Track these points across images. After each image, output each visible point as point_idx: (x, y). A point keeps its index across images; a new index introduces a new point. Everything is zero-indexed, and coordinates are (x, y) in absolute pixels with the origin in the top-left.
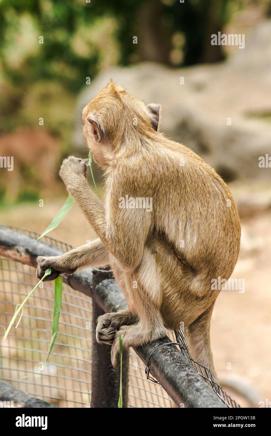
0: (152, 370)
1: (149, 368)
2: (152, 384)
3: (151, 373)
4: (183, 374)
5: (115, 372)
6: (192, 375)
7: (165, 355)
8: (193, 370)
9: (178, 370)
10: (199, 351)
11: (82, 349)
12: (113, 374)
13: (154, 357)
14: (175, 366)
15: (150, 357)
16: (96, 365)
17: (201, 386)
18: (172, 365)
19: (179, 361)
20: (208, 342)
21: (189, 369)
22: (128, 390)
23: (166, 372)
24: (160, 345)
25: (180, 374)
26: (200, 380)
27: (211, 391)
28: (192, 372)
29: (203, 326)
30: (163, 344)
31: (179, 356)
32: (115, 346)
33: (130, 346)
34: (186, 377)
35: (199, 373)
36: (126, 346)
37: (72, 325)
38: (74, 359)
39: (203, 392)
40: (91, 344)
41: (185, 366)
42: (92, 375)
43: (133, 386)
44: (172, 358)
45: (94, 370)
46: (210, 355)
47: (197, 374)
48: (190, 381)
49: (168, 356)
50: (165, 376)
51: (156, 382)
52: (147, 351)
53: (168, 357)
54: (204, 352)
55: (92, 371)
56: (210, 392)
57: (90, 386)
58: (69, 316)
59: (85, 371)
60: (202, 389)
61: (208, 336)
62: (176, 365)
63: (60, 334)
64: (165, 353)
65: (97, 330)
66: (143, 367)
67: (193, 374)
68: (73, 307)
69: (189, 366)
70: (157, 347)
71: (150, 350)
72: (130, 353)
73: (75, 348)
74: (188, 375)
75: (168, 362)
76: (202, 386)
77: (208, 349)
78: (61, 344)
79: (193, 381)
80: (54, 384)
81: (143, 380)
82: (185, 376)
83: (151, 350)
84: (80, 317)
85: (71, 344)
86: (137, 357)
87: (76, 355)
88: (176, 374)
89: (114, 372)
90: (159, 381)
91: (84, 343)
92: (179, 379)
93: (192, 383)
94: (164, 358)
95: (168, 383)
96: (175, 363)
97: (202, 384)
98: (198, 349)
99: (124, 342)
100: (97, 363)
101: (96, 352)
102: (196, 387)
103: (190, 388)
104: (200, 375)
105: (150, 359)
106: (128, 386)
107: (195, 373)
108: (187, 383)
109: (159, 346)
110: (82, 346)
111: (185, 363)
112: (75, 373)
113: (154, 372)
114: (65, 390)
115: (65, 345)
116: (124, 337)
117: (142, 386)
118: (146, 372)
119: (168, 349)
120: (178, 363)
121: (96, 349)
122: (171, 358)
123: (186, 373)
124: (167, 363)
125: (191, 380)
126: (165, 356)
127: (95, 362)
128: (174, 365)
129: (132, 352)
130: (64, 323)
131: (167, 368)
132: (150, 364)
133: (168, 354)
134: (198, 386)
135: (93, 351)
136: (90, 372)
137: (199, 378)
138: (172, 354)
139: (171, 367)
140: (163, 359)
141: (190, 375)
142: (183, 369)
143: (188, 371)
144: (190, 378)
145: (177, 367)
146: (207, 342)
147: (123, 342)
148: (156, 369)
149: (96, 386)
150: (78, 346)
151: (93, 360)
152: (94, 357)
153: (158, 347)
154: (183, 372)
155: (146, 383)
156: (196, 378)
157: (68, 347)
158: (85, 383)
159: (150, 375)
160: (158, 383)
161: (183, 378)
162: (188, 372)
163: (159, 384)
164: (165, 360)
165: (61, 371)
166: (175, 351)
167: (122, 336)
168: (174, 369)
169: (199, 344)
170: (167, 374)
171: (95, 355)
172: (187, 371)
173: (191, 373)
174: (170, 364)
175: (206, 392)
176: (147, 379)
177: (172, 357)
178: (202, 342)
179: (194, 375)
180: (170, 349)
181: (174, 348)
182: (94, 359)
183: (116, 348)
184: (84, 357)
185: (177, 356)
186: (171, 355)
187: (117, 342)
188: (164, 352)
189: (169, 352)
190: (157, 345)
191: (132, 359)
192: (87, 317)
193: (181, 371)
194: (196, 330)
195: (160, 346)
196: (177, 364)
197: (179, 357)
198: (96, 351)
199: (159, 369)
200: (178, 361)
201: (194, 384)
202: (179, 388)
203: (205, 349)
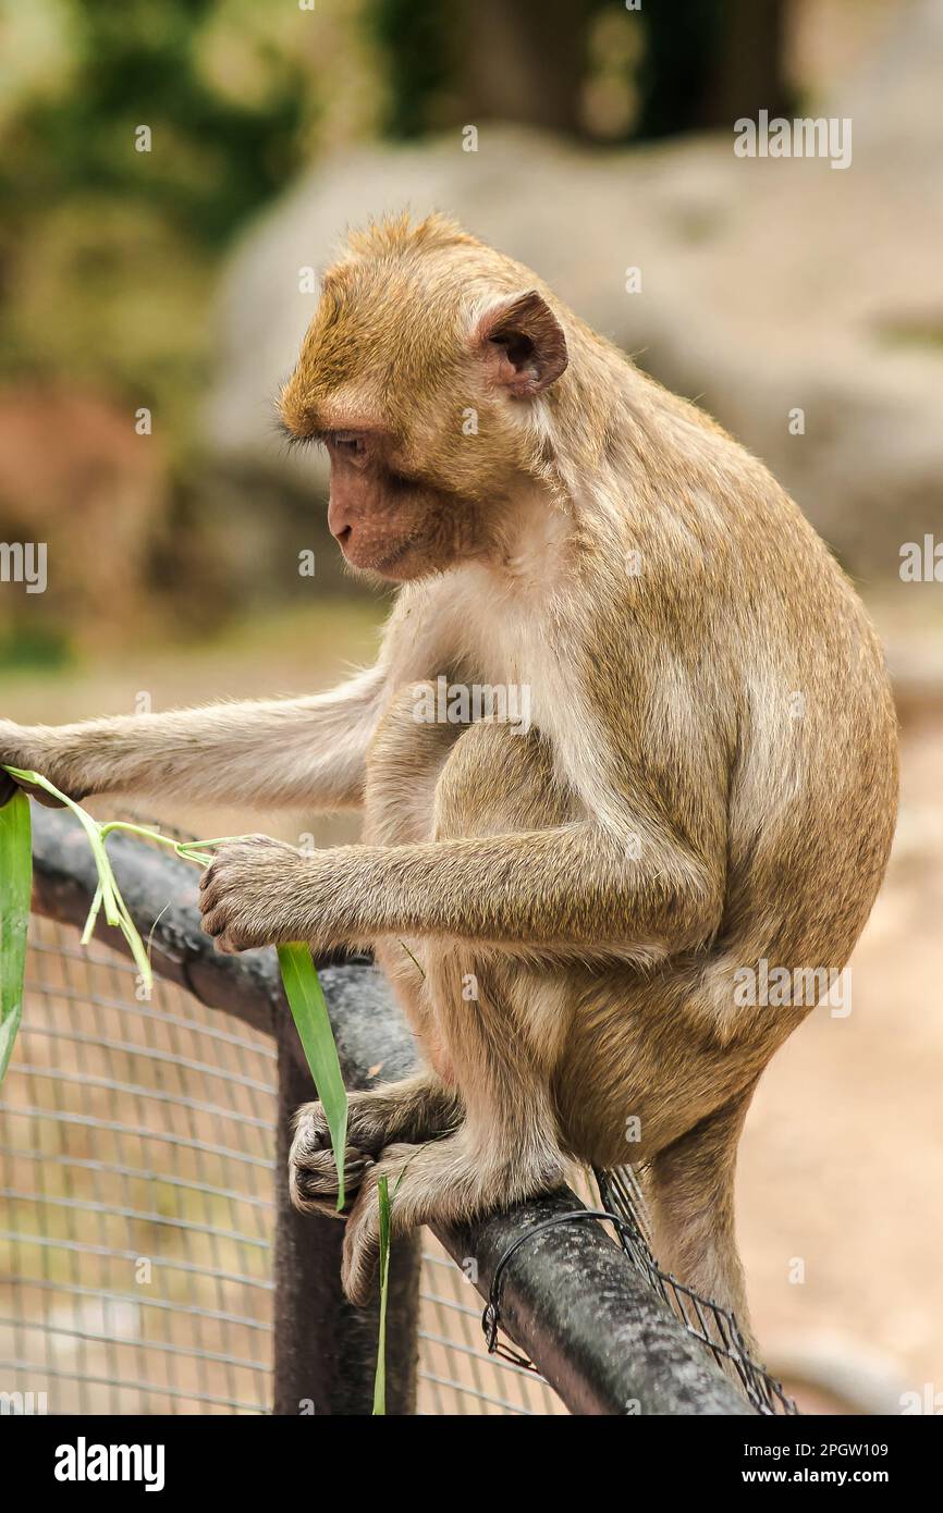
0: (510, 1316)
1: (497, 1310)
2: (510, 1373)
3: (503, 1328)
4: (629, 1333)
5: (365, 1324)
6: (663, 1337)
7: (559, 1259)
8: (666, 1319)
9: (609, 1316)
10: (691, 1256)
11: (240, 1236)
12: (360, 1335)
13: (517, 1267)
14: (598, 1302)
15: (503, 1266)
16: (291, 1297)
17: (698, 1380)
18: (588, 1299)
19: (614, 1284)
20: (728, 1224)
21: (652, 1312)
22: (414, 1396)
23: (564, 1323)
24: (540, 1219)
25: (616, 1334)
26: (694, 1358)
27: (735, 1399)
28: (662, 1323)
29: (711, 1163)
30: (550, 1217)
31: (612, 1262)
32: (363, 1220)
33: (422, 1220)
34: (640, 1346)
35: (690, 1328)
36: (407, 1219)
37: (201, 1144)
38: (208, 1274)
39: (707, 1403)
40: (271, 1218)
41: (636, 1300)
42: (276, 1337)
43: (434, 1382)
44: (585, 1271)
45: (284, 1317)
46: (732, 1272)
47: (684, 1334)
48: (655, 1360)
49: (569, 1261)
50: (560, 1340)
51: (525, 1364)
52: (490, 1243)
53: (570, 1268)
54: (711, 1257)
55: (278, 1323)
56: (733, 1403)
57: (269, 1381)
58: (189, 1109)
59: (251, 1322)
60: (700, 1393)
61: (728, 1198)
62: (603, 1299)
63: (154, 1180)
64: (560, 1252)
65: (291, 1158)
66: (475, 1304)
67: (668, 1332)
68: (203, 1074)
69: (653, 1302)
70: (526, 1228)
71: (503, 1238)
72: (422, 1250)
73: (212, 1235)
74: (646, 1337)
75: (572, 1286)
76: (703, 1381)
77: (727, 1248)
78: (155, 1217)
79: (667, 1361)
80: (128, 1373)
81: (474, 1357)
82: (638, 1340)
83: (505, 1240)
84: (226, 1113)
85: (192, 1220)
86: (452, 1268)
87: (216, 1263)
88: (601, 1334)
89: (362, 1327)
90: (533, 1361)
91: (246, 1214)
92: (611, 1352)
93: (662, 1368)
94: (554, 1271)
95: (570, 1366)
96: (597, 1290)
97: (701, 1370)
98: (690, 1248)
99: (400, 1206)
100: (296, 1290)
101: (293, 1249)
102: (678, 1382)
103: (657, 1387)
104: (695, 1336)
105: (502, 1275)
106: (416, 1382)
107: (675, 1327)
108: (645, 1368)
109: (535, 1223)
110: (235, 1222)
111: (637, 1290)
112: (211, 1332)
113: (516, 1326)
114: (172, 1395)
115: (168, 1222)
116: (398, 1187)
117: (471, 1380)
118: (485, 1326)
119: (571, 1235)
120: (611, 1289)
121: (291, 1235)
122: (581, 1271)
123: (639, 1327)
124: (564, 1290)
125: (661, 1357)
126: (558, 1264)
127: (287, 1286)
128: (595, 1297)
129: (432, 1247)
130: (168, 1136)
131: (566, 1311)
132: (501, 1293)
133: (571, 1256)
134: (686, 1379)
135: (279, 1243)
136: (267, 1325)
137: (693, 1349)
138: (587, 1255)
139: (582, 1307)
140: (553, 1276)
141: (657, 1338)
142: (628, 1315)
143: (648, 1320)
144: (655, 1347)
145: (607, 1305)
146: (722, 1225)
147: (396, 1204)
148: (523, 1314)
149: (293, 1378)
150: (222, 1225)
151: (281, 1280)
152: (285, 1268)
153: (533, 1228)
154: (628, 1327)
155: (486, 1369)
156: (678, 1349)
157: (182, 1228)
158: (248, 1368)
159: (502, 1337)
160: (533, 1366)
161: (629, 1349)
162: (649, 1325)
163: (536, 1371)
164: (558, 1280)
165: (158, 1321)
166: (598, 1244)
167: (392, 1181)
168: (594, 1311)
169: (692, 1231)
170: (568, 1331)
171: (287, 1258)
172: (645, 1321)
173: (660, 1331)
174: (577, 1295)
175: (719, 1403)
176: (491, 1351)
177: (585, 1267)
178: (705, 1221)
179: (669, 1338)
180: (580, 1235)
181: (594, 1233)
182: (286, 1274)
183: (366, 1227)
184: (245, 1270)
185: (606, 1264)
186: (584, 1260)
187: (371, 1205)
188: (555, 1248)
189: (573, 1246)
190: (527, 1222)
191: (431, 1276)
192: (256, 1113)
193: (621, 1323)
194: (684, 1176)
195: (540, 1225)
196: (606, 1294)
197: (615, 1268)
198: (293, 1244)
199: (536, 1312)
200: (608, 1284)
201: (670, 1371)
202: (612, 1387)
203: (716, 1246)
